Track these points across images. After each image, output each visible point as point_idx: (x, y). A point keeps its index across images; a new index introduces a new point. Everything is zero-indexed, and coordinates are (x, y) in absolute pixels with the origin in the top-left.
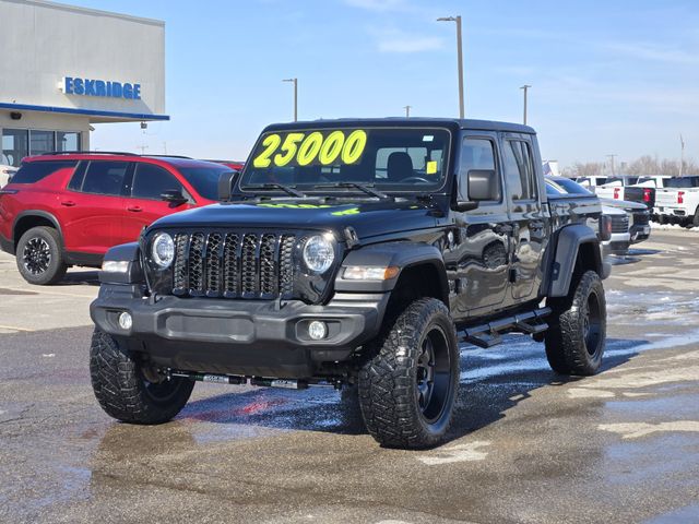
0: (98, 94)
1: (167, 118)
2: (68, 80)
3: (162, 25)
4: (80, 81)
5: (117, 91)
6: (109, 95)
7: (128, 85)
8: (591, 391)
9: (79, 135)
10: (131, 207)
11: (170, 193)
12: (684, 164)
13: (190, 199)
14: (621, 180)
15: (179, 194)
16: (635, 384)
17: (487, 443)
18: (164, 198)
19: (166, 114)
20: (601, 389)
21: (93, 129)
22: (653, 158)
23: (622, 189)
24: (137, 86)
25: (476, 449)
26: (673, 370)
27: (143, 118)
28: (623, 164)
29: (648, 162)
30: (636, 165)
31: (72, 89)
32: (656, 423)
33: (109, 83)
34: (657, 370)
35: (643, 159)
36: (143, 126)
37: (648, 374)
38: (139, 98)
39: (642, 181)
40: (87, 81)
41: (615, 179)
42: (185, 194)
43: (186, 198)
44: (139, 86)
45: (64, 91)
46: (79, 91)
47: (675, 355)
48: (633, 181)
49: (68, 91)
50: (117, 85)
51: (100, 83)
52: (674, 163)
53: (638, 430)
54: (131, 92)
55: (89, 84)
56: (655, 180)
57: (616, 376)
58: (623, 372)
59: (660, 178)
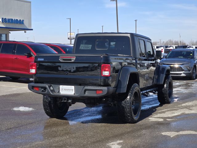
0: (11, 23)
1: (32, 30)
2: (2, 18)
3: (30, 2)
4: (6, 19)
5: (17, 22)
6: (15, 23)
7: (20, 20)
8: (156, 119)
9: (6, 35)
10: (15, 57)
11: (27, 53)
12: (180, 42)
13: (33, 55)
14: (163, 47)
15: (30, 54)
16: (170, 116)
17: (121, 141)
18: (25, 55)
19: (32, 29)
20: (159, 118)
21: (10, 33)
22: (172, 40)
23: (164, 49)
24: (23, 20)
25: (118, 144)
26: (181, 110)
27: (25, 29)
28: (163, 42)
29: (170, 41)
30: (167, 42)
31: (4, 21)
32: (178, 131)
33: (15, 19)
34: (176, 110)
35: (169, 40)
36: (25, 32)
37: (174, 111)
38: (24, 24)
39: (169, 47)
40: (8, 19)
41: (162, 47)
42: (32, 54)
43: (32, 55)
44: (24, 20)
45: (1, 22)
46: (6, 22)
47: (182, 104)
48: (167, 47)
49: (2, 22)
50: (17, 20)
51: (12, 20)
52: (178, 41)
53: (172, 134)
54: (21, 22)
55: (9, 20)
56: (173, 47)
57: (164, 112)
58: (166, 111)
59: (174, 46)
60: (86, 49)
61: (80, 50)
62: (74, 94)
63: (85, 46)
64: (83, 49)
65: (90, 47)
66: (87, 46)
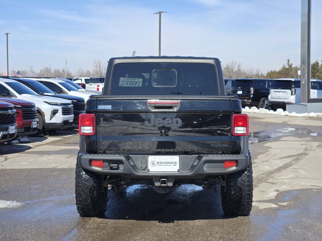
39: (75, 80)
59: (83, 79)
60: (132, 86)
61: (121, 87)
62: (179, 171)
63: (130, 80)
64: (125, 85)
65: (139, 82)
66: (132, 80)
